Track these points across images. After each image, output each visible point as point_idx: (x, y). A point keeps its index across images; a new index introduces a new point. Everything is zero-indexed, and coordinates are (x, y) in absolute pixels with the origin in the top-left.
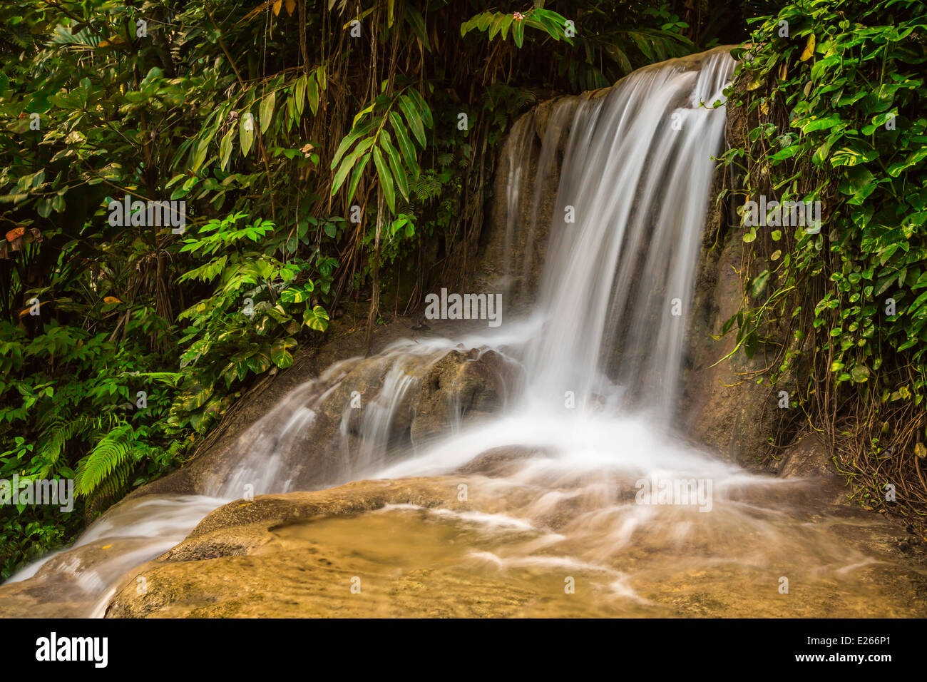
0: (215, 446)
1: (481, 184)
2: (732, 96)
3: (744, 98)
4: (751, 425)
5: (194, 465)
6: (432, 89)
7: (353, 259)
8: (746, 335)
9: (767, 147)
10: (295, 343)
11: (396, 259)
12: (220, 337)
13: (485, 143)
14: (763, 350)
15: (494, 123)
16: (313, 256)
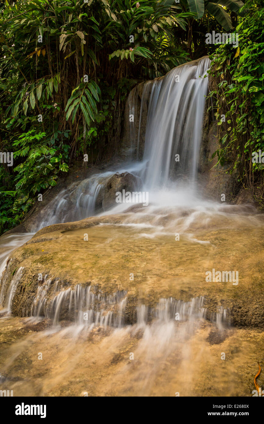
0: (32, 215)
1: (119, 116)
2: (210, 73)
3: (215, 73)
4: (224, 189)
5: (25, 222)
6: (99, 80)
7: (75, 146)
8: (221, 158)
9: (224, 90)
10: (57, 177)
11: (91, 145)
12: (30, 177)
13: (120, 100)
14: (226, 163)
15: (122, 93)
16: (60, 145)
